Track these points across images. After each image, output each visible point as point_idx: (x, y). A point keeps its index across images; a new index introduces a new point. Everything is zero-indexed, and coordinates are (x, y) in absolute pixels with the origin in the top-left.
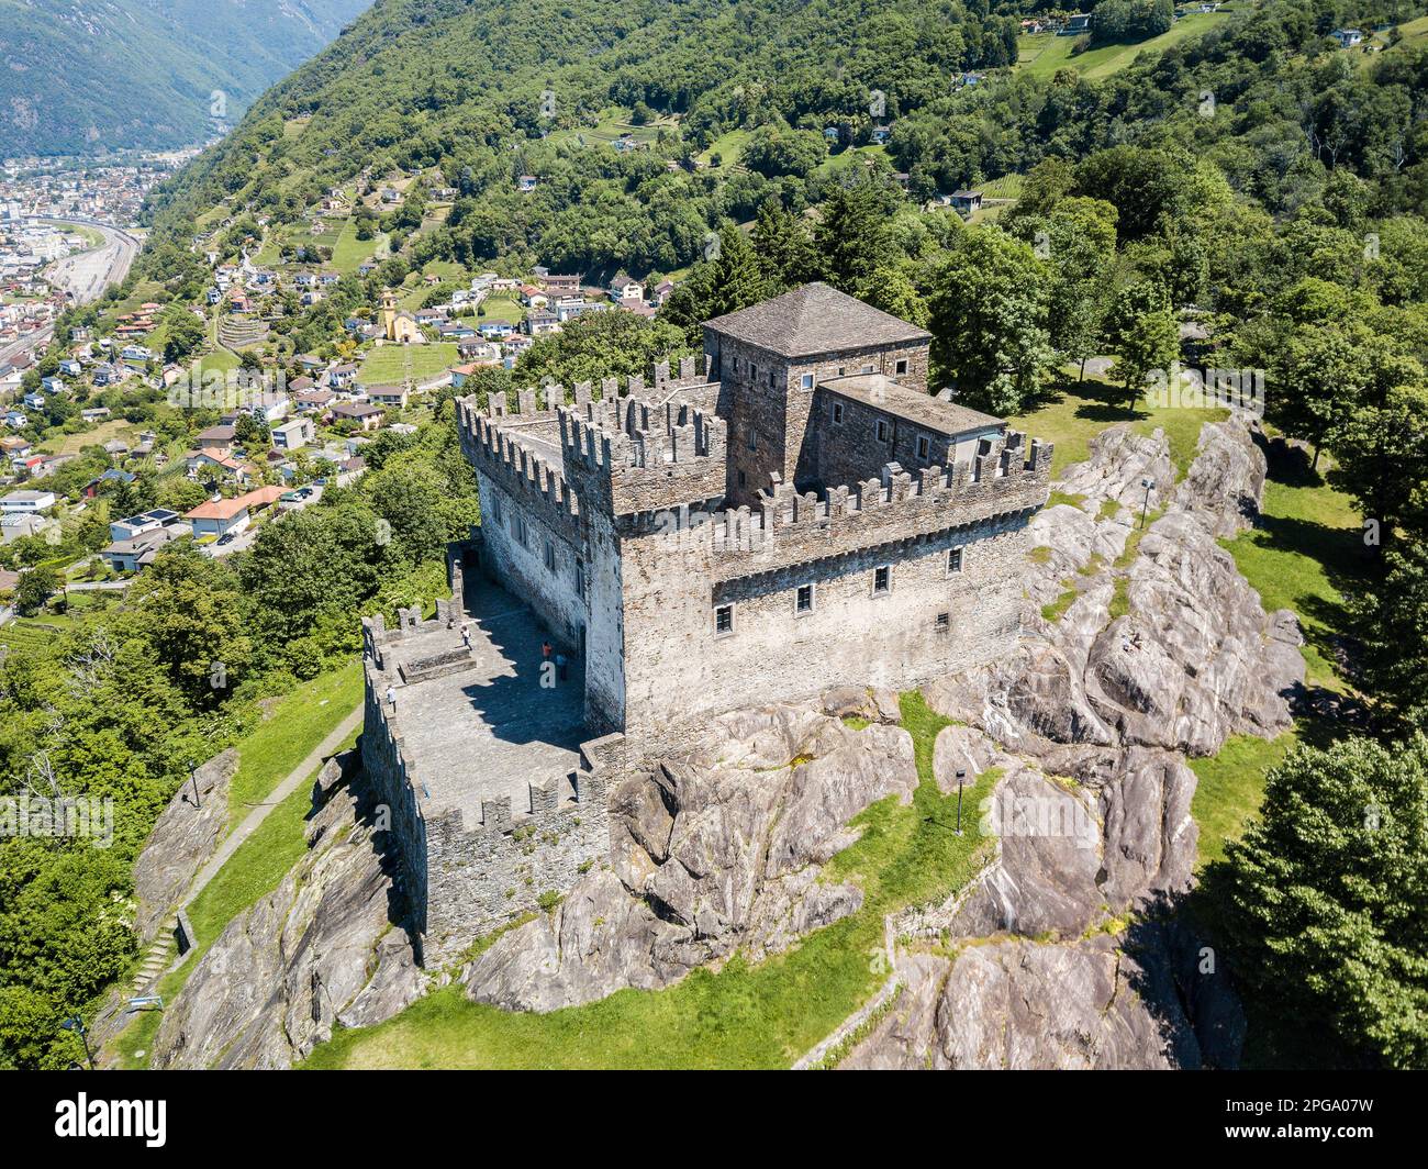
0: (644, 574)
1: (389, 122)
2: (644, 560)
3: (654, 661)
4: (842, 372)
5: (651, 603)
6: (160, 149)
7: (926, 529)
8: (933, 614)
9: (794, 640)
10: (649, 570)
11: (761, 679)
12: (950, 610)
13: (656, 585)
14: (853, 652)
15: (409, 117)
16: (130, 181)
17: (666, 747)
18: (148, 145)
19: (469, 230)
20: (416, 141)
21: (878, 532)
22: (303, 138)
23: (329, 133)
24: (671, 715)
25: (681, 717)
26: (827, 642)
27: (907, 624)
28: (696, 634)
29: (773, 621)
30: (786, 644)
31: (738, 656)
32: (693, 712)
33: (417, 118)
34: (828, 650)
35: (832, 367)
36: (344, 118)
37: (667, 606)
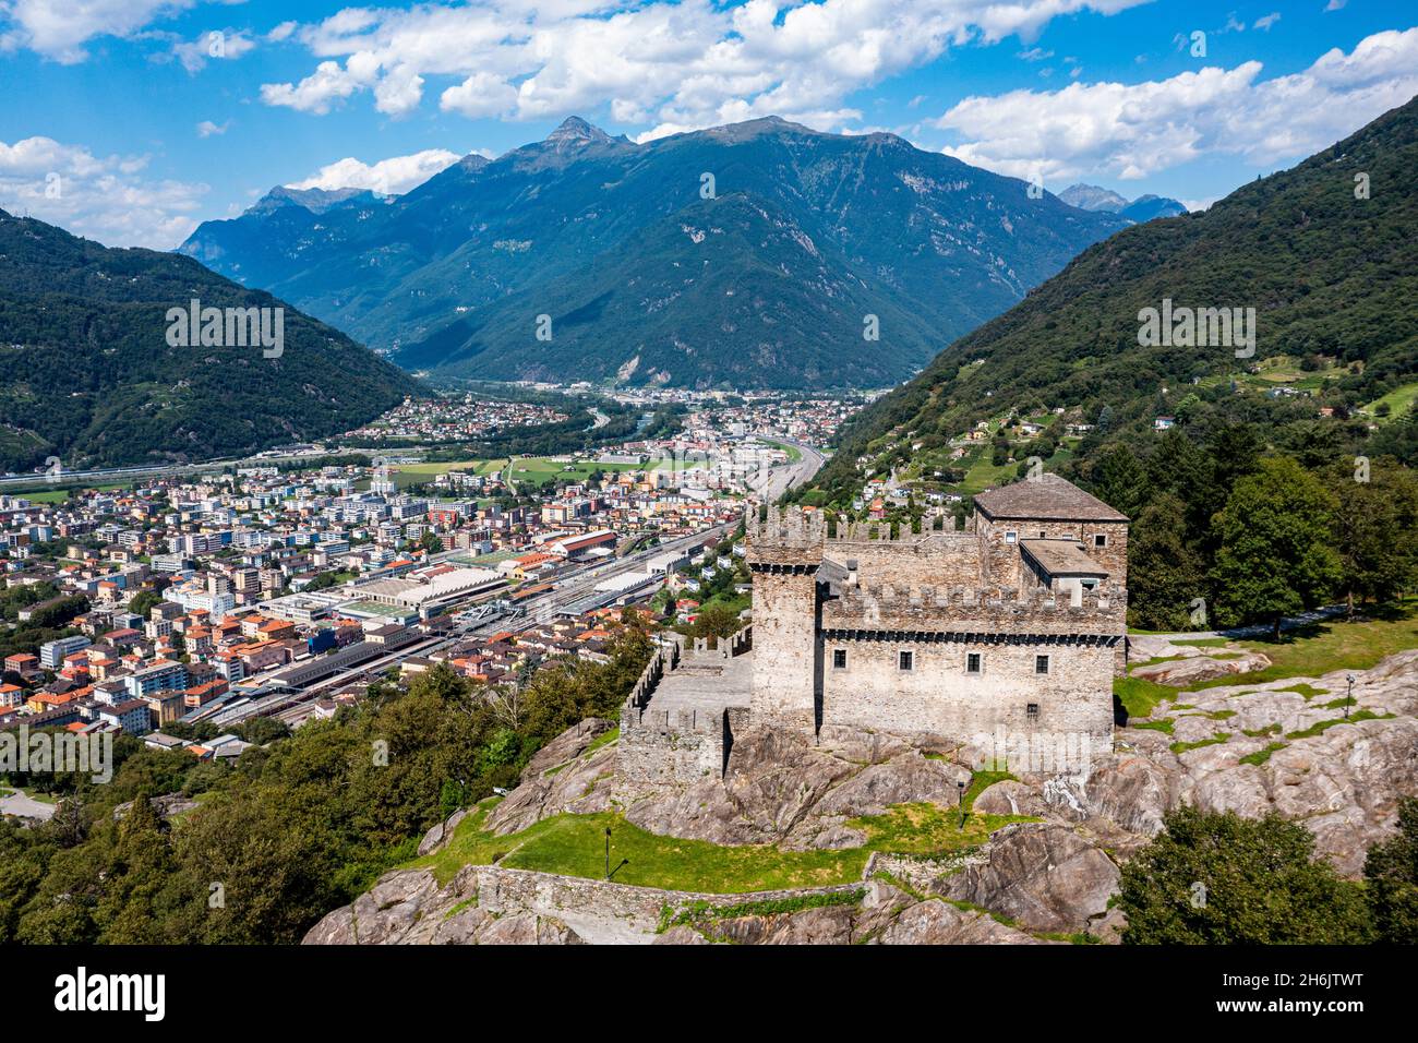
0: (767, 605)
1: (1049, 367)
2: (768, 597)
3: (773, 664)
4: (1043, 534)
5: (771, 624)
6: (864, 388)
7: (1007, 631)
8: (1025, 703)
9: (897, 689)
10: (770, 603)
11: (869, 709)
12: (1039, 702)
13: (774, 614)
14: (947, 712)
15: (1068, 365)
16: (831, 414)
17: (778, 724)
18: (855, 384)
19: (1092, 462)
20: (1067, 383)
21: (964, 623)
22: (971, 380)
23: (994, 375)
24: (783, 704)
25: (790, 707)
26: (927, 698)
27: (998, 704)
28: (802, 654)
29: (880, 670)
30: (891, 690)
31: (851, 688)
32: (799, 706)
33: (1076, 365)
34: (927, 705)
35: (1033, 530)
36: (1011, 363)
37: (783, 630)
